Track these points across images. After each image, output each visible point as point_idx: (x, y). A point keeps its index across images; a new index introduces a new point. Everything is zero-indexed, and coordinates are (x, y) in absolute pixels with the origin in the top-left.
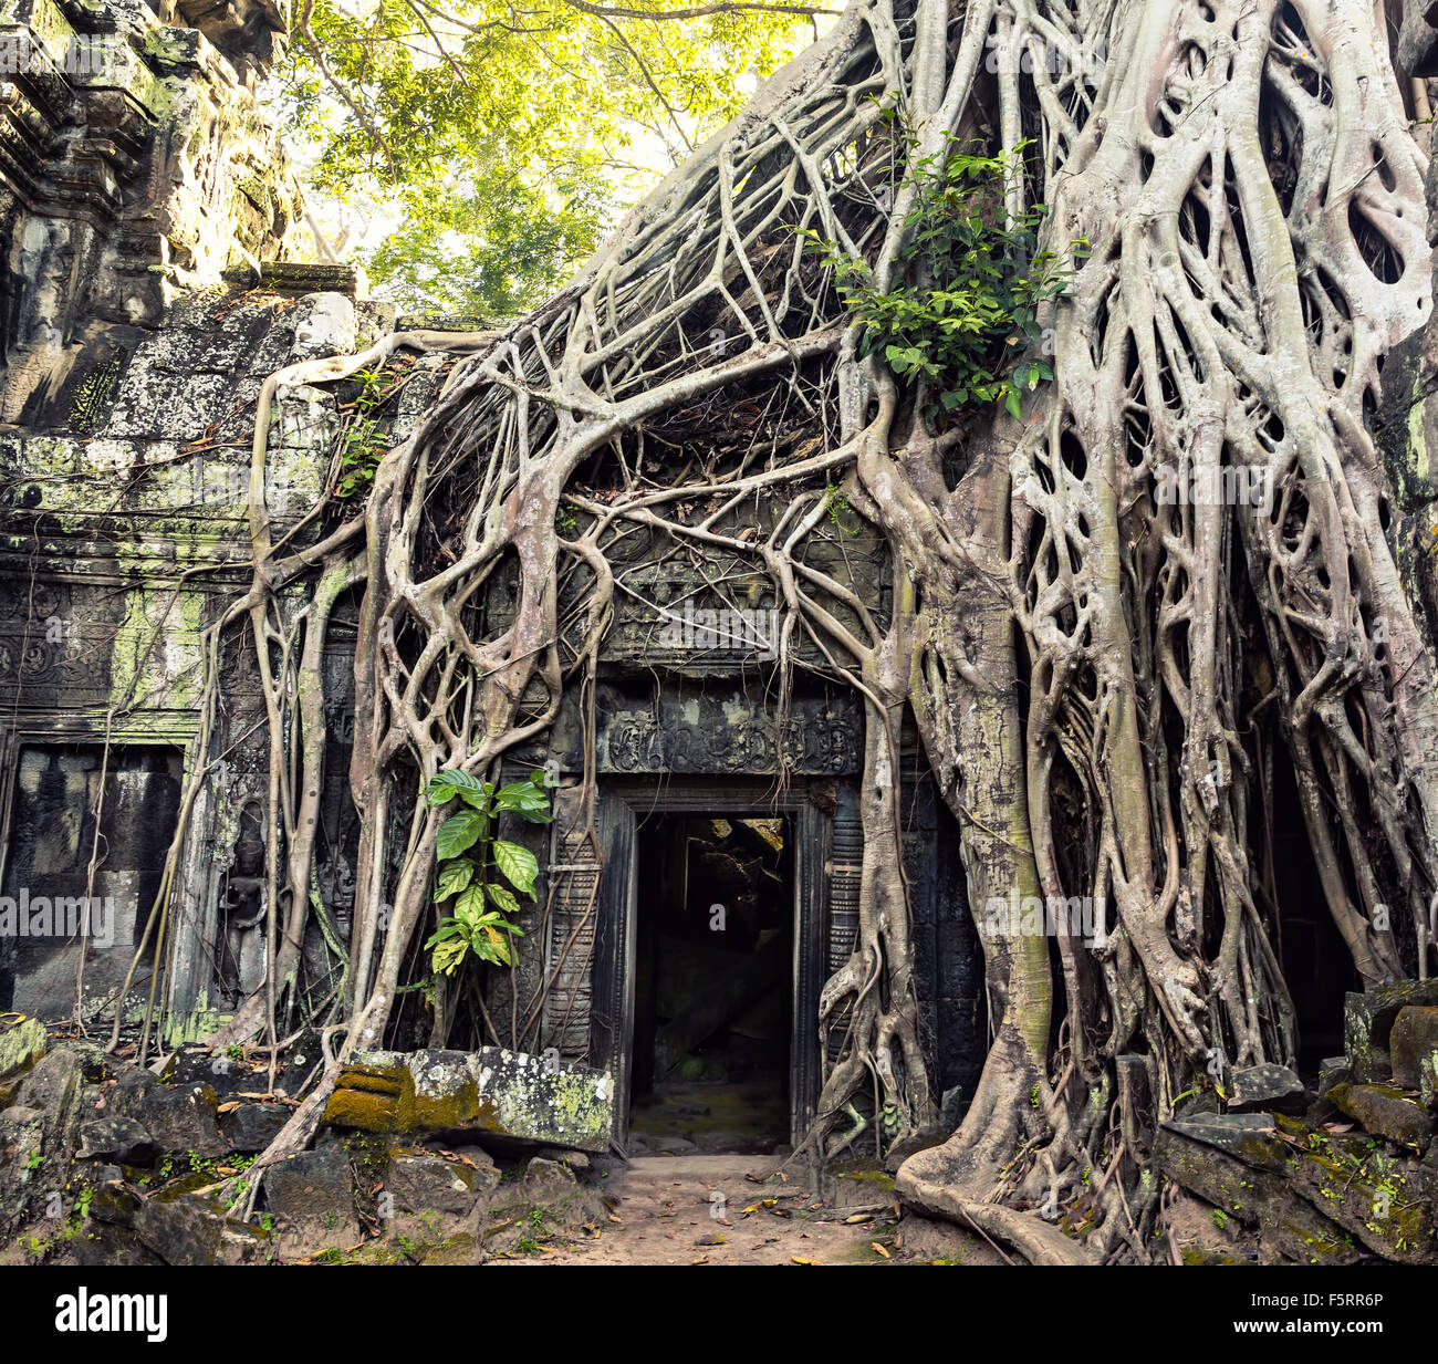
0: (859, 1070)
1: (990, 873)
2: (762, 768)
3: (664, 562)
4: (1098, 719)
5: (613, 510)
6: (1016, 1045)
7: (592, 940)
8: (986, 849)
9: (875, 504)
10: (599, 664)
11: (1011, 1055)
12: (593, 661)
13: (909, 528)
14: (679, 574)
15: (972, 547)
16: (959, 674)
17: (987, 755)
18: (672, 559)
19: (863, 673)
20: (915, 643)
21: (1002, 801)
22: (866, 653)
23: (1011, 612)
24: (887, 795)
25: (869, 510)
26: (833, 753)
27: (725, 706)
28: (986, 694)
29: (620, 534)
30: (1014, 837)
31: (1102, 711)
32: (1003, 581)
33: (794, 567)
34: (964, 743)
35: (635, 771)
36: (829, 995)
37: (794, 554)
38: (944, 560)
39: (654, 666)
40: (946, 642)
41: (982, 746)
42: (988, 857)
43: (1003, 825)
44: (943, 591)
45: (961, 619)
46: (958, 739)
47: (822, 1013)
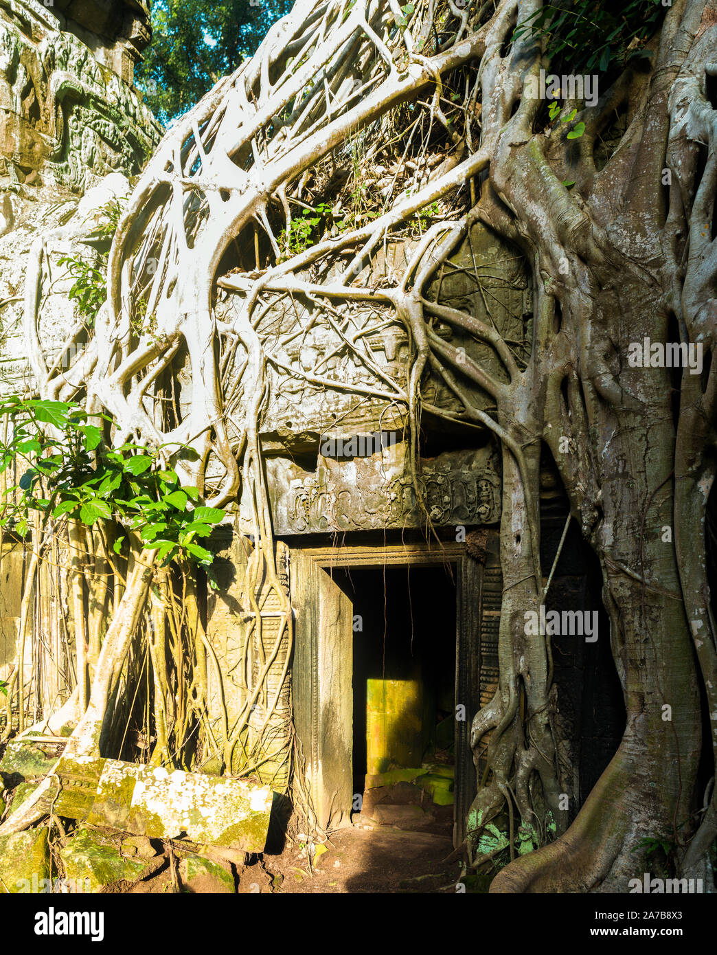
3: (310, 328)
5: (257, 284)
12: (252, 434)
14: (319, 338)
16: (600, 395)
19: (501, 413)
20: (552, 367)
22: (502, 389)
23: (661, 298)
24: (525, 536)
26: (480, 503)
29: (266, 306)
33: (424, 306)
36: (477, 727)
37: (425, 292)
41: (624, 474)
46: (598, 471)
47: (473, 742)
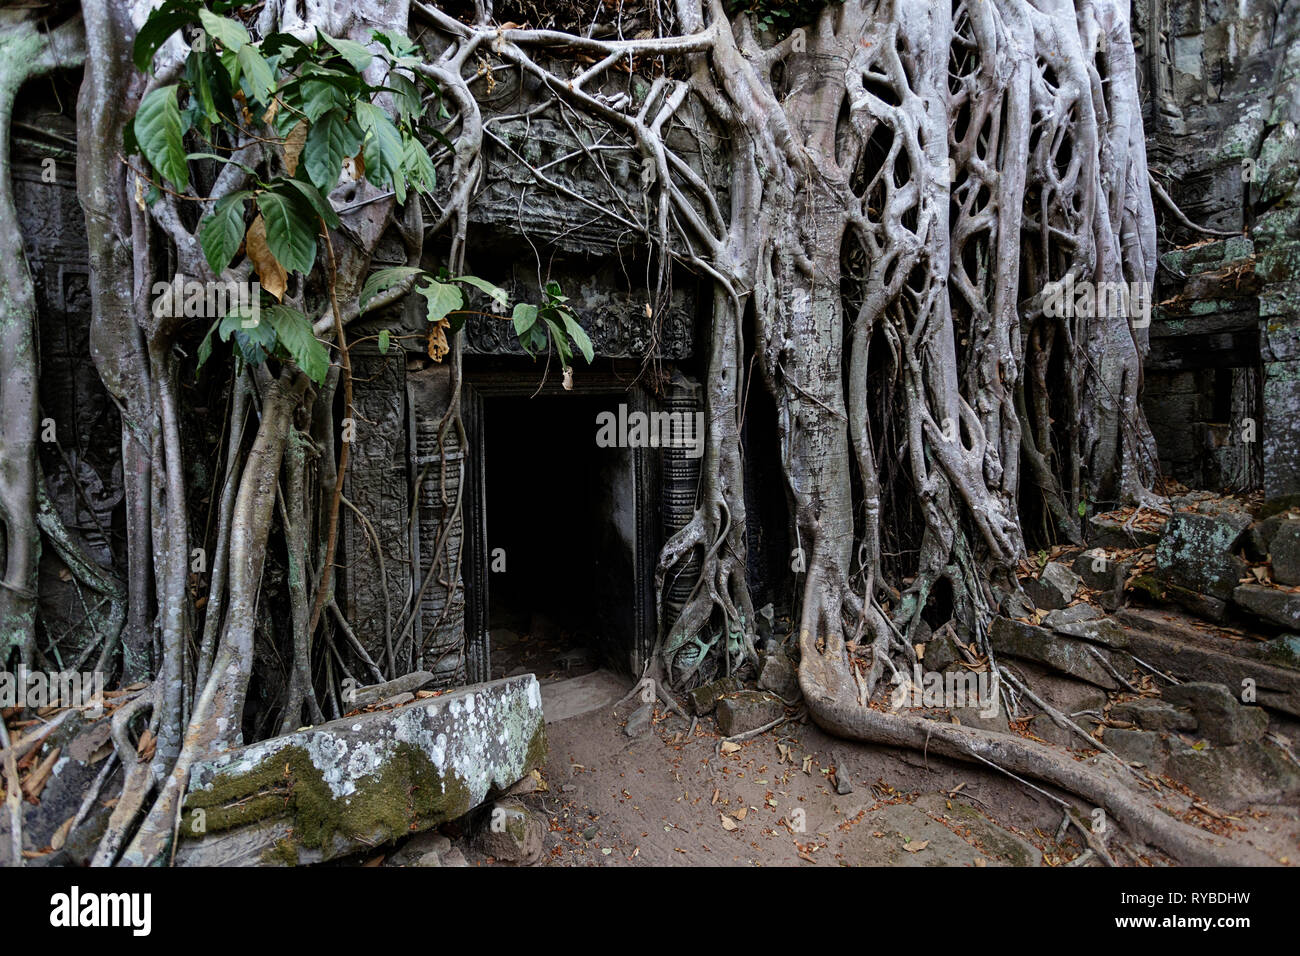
0: (710, 607)
1: (814, 438)
2: (614, 352)
3: (533, 117)
4: (924, 308)
6: (832, 569)
7: (462, 531)
8: (814, 419)
9: (730, 100)
10: (470, 224)
11: (828, 577)
12: (464, 220)
13: (763, 126)
14: (548, 134)
15: (815, 152)
16: (799, 269)
17: (817, 340)
18: (540, 115)
19: (719, 265)
21: (829, 378)
22: (716, 244)
23: (846, 213)
24: (732, 373)
25: (722, 106)
26: (674, 339)
27: (584, 290)
28: (823, 286)
29: (487, 67)
30: (837, 406)
31: (930, 301)
32: (840, 187)
33: (667, 155)
34: (795, 328)
35: (495, 352)
36: (676, 549)
37: (663, 136)
38: (791, 162)
39: (530, 234)
40: (786, 240)
41: (813, 331)
42: (815, 424)
43: (827, 398)
44: (785, 190)
45: (798, 219)
46: (789, 326)
